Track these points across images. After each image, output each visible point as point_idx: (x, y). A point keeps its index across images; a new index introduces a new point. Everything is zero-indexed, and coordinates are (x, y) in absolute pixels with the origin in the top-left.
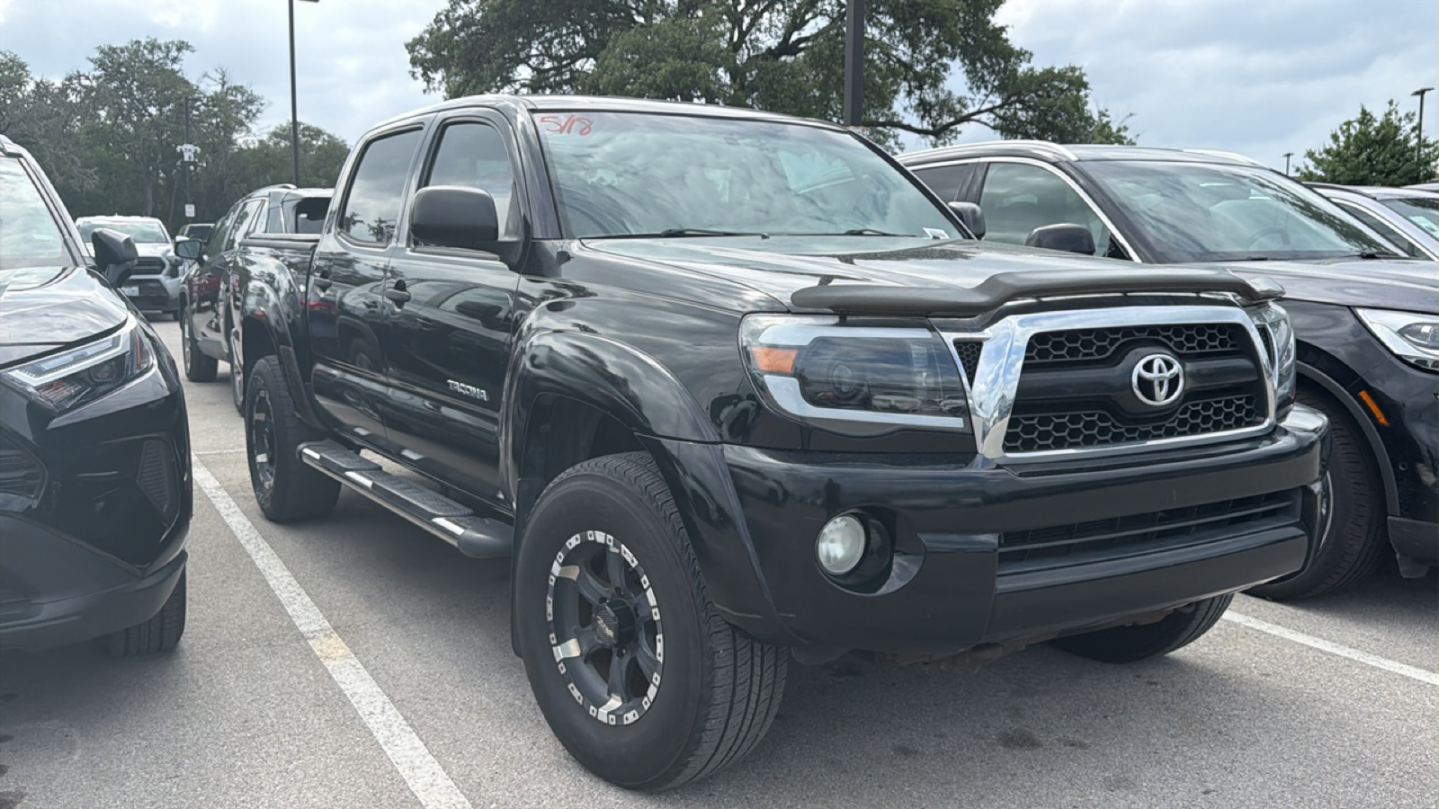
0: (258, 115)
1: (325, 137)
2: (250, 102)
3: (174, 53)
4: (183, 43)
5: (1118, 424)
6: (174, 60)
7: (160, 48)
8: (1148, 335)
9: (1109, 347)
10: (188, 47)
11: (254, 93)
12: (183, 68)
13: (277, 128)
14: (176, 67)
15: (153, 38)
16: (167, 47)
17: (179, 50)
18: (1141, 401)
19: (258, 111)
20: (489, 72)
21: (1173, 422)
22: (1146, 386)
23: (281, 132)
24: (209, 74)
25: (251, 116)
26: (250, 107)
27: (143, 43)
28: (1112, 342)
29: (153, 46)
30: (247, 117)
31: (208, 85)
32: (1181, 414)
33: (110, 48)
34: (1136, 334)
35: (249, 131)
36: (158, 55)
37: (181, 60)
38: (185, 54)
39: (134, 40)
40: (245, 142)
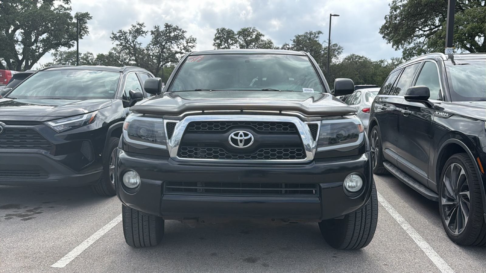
0: (341, 53)
1: (364, 58)
2: (339, 49)
3: (317, 35)
4: (320, 31)
5: (227, 153)
6: (317, 37)
7: (313, 34)
8: (245, 124)
9: (226, 127)
10: (321, 33)
11: (341, 46)
12: (319, 40)
13: (347, 57)
14: (317, 39)
15: (311, 31)
16: (315, 33)
17: (318, 34)
18: (233, 146)
19: (341, 52)
20: (402, 32)
21: (256, 154)
22: (235, 141)
23: (348, 58)
24: (326, 41)
25: (339, 53)
26: (339, 51)
27: (308, 33)
28: (227, 126)
29: (311, 34)
30: (338, 54)
31: (325, 44)
32: (259, 152)
33: (299, 36)
34: (239, 124)
35: (338, 59)
36: (312, 36)
37: (319, 37)
38: (320, 35)
39: (306, 32)
40: (335, 62)
